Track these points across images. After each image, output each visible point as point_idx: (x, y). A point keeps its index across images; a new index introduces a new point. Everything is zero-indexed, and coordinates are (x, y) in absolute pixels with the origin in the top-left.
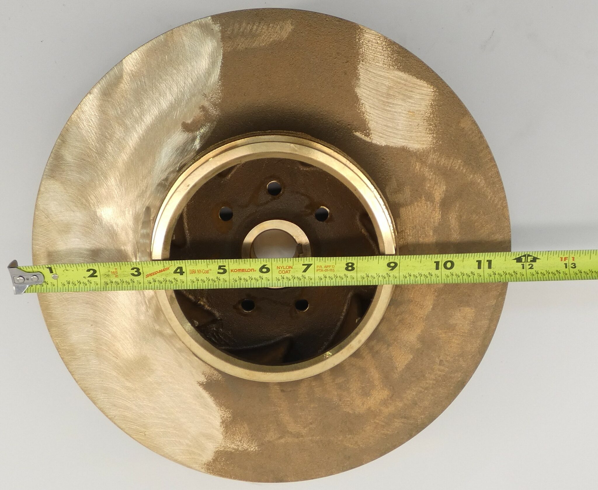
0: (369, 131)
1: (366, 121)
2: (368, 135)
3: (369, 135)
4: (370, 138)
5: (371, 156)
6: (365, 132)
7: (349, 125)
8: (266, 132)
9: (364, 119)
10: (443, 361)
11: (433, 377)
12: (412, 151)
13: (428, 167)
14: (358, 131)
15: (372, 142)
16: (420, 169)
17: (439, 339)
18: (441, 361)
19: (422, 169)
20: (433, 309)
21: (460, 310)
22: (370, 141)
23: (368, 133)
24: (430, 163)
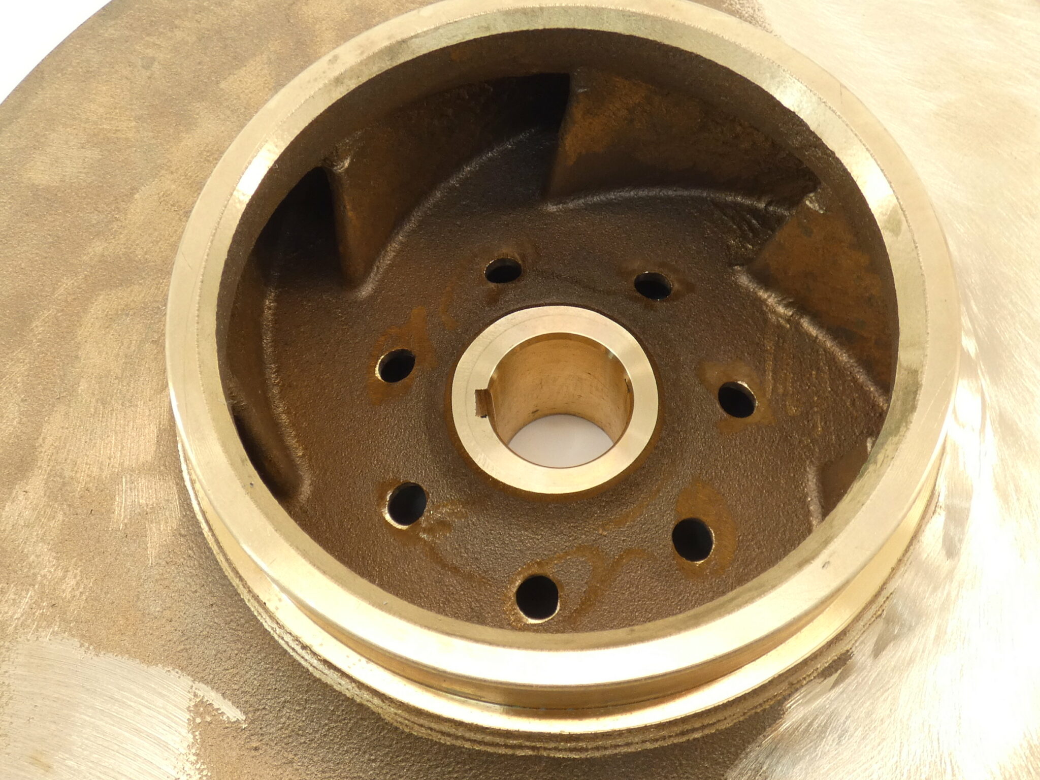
0: (194, 719)
1: (197, 755)
2: (202, 708)
3: (196, 706)
4: (195, 695)
5: (205, 633)
6: (208, 719)
7: (256, 749)
8: (533, 748)
9: (203, 763)
10: (143, 67)
11: (178, 34)
12: (73, 636)
13: (39, 578)
14: (229, 722)
15: (194, 681)
16: (64, 577)
17: (139, 118)
18: (146, 67)
19: (60, 574)
20: (134, 190)
21: (62, 181)
22: (198, 685)
23: (198, 714)
24: (28, 591)
